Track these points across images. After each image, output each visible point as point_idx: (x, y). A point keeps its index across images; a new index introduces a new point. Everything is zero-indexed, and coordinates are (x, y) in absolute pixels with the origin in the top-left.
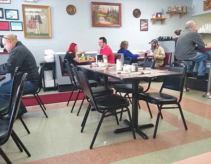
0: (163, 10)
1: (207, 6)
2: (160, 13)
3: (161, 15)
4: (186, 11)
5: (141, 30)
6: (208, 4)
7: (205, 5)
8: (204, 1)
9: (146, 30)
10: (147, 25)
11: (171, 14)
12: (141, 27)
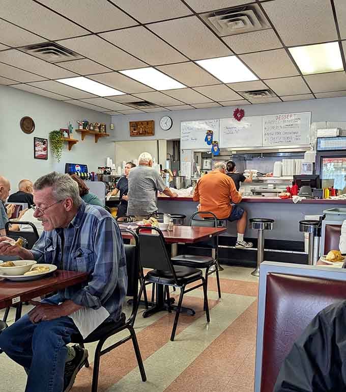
0: (71, 126)
1: (135, 130)
2: (67, 131)
3: (69, 134)
4: (106, 132)
5: (35, 157)
6: (135, 128)
7: (132, 128)
8: (130, 122)
9: (45, 158)
10: (45, 149)
11: (83, 133)
12: (35, 151)
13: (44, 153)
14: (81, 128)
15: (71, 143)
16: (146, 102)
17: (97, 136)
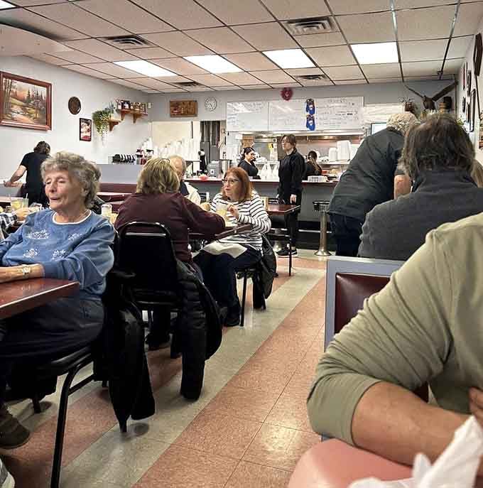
1: (175, 110)
4: (145, 112)
5: (80, 139)
6: (176, 108)
7: (173, 108)
8: (170, 102)
9: (88, 139)
10: (89, 130)
11: (123, 113)
12: (80, 132)
13: (88, 134)
14: (120, 107)
15: (113, 124)
16: (194, 82)
17: (136, 116)
